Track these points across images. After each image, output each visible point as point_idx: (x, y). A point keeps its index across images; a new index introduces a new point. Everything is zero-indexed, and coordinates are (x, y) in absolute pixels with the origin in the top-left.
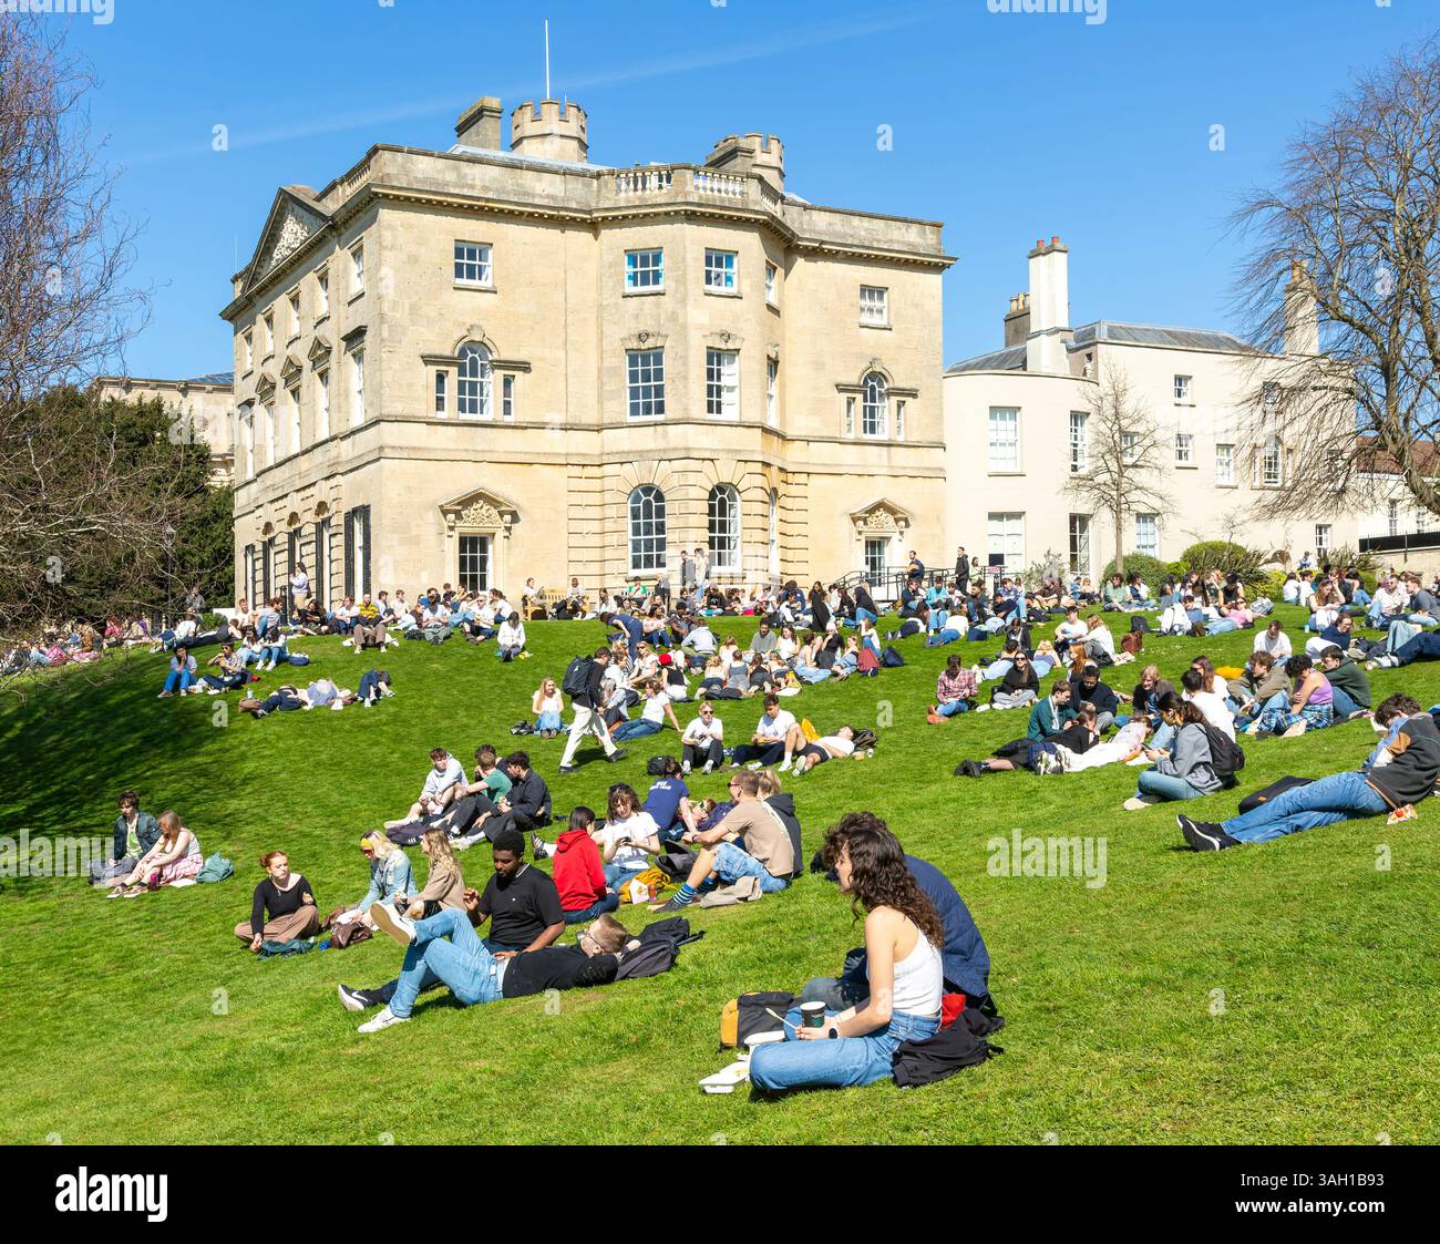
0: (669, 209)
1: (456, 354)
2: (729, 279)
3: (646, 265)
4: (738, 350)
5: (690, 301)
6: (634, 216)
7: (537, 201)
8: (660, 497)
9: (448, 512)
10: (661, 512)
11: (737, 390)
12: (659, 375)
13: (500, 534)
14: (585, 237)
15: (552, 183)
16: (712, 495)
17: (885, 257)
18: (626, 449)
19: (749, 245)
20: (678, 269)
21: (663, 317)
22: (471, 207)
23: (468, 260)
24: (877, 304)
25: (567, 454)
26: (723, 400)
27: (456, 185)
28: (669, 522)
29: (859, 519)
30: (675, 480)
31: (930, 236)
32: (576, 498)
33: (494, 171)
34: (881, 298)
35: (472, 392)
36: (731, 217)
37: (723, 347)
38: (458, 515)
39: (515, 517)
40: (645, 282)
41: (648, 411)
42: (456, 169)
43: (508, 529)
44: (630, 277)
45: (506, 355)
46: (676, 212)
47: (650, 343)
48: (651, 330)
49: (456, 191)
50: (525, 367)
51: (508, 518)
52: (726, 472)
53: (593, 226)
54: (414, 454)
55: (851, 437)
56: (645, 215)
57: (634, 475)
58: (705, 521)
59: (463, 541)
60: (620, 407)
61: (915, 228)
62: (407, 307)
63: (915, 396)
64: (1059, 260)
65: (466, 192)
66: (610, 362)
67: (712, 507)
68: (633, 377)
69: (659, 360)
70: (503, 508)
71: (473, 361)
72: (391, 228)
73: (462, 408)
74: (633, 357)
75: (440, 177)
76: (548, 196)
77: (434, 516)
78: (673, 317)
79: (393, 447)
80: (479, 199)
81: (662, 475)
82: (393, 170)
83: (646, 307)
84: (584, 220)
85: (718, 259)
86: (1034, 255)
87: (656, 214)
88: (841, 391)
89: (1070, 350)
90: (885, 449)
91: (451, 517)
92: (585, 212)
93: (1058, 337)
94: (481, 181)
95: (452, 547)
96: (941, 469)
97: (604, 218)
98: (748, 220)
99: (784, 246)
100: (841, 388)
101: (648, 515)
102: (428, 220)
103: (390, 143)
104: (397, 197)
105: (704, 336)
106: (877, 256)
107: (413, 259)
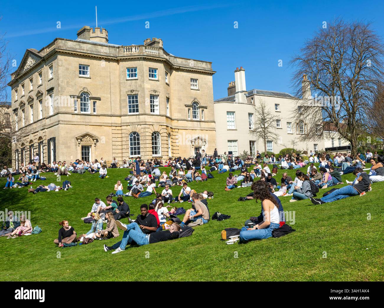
0: (139, 57)
1: (80, 95)
2: (155, 76)
3: (132, 72)
4: (158, 95)
5: (145, 81)
6: (129, 59)
7: (102, 54)
8: (138, 135)
9: (79, 139)
10: (138, 139)
11: (158, 106)
12: (137, 101)
13: (93, 145)
14: (115, 64)
15: (106, 49)
16: (153, 135)
17: (197, 71)
18: (128, 122)
19: (160, 67)
20: (141, 73)
21: (137, 86)
22: (84, 55)
23: (83, 69)
24: (195, 83)
25: (111, 123)
26: (155, 108)
27: (79, 49)
28: (141, 142)
30: (142, 130)
31: (209, 66)
32: (114, 136)
33: (90, 46)
34: (196, 82)
35: (85, 106)
36: (155, 59)
37: (154, 94)
38: (81, 140)
39: (97, 141)
40: (132, 76)
41: (134, 112)
42: (79, 45)
43: (95, 144)
44: (128, 75)
45: (94, 96)
46: (141, 58)
47: (134, 93)
48: (134, 89)
49: (79, 51)
50: (99, 99)
51: (95, 141)
52: (157, 128)
53: (117, 61)
54: (68, 123)
55: (189, 119)
56: (132, 58)
57: (130, 129)
58: (151, 142)
59: (83, 147)
60: (126, 110)
61: (204, 64)
62: (66, 82)
63: (206, 108)
64: (243, 73)
65: (82, 51)
66: (124, 98)
67: (153, 138)
68: (130, 102)
69: (137, 97)
70: (94, 138)
71: (85, 97)
72: (61, 60)
73: (82, 110)
74: (130, 96)
75: (75, 47)
76: (105, 53)
77: (74, 140)
78: (140, 86)
79: (62, 121)
80: (86, 53)
81: (138, 129)
82: (62, 44)
83: (133, 83)
84: (115, 59)
85: (152, 72)
86: (236, 71)
87: (135, 58)
88: (186, 107)
89: (247, 97)
90: (199, 123)
91: (79, 140)
92: (115, 57)
93: (243, 93)
94: (86, 48)
95: (79, 149)
96: (214, 128)
97: (121, 59)
98: (160, 60)
99: (170, 68)
100: (186, 106)
101: (135, 140)
102: (71, 58)
103: (61, 38)
104: (63, 52)
105: (149, 91)
106: (195, 71)
107: (67, 69)
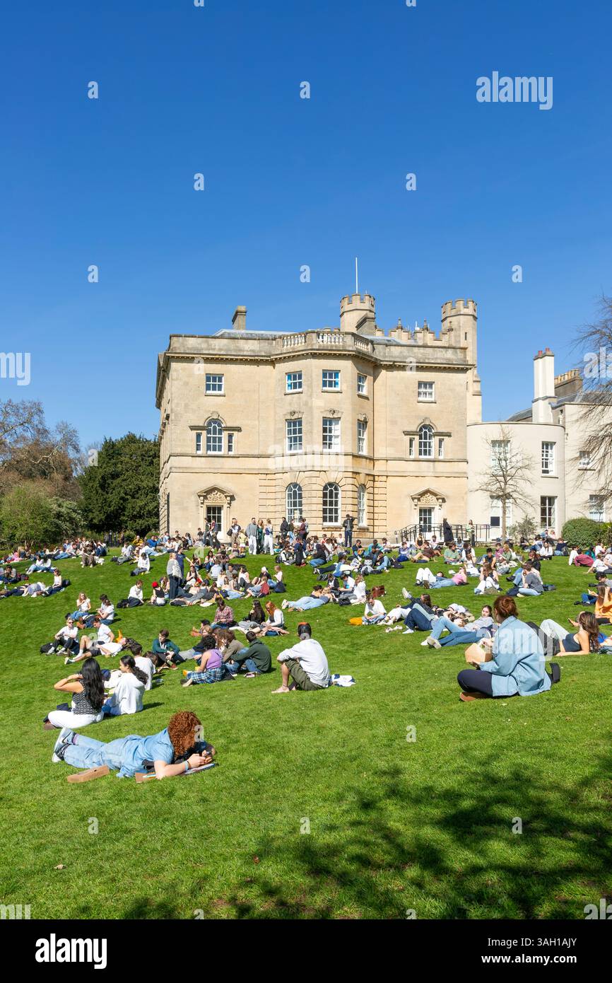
0: (303, 352)
1: (206, 425)
2: (336, 384)
3: (295, 378)
4: (340, 418)
5: (315, 395)
6: (289, 357)
7: (245, 353)
8: (300, 489)
9: (201, 496)
10: (300, 496)
11: (340, 437)
12: (300, 431)
13: (226, 506)
14: (269, 368)
15: (253, 344)
16: (325, 488)
17: (431, 367)
19: (347, 369)
20: (308, 380)
21: (301, 404)
22: (212, 358)
23: (213, 382)
24: (428, 390)
25: (259, 469)
26: (332, 442)
27: (206, 350)
28: (304, 501)
29: (415, 498)
30: (306, 481)
31: (459, 354)
32: (263, 489)
33: (225, 341)
34: (431, 387)
35: (215, 441)
36: (335, 354)
37: (331, 416)
38: (205, 497)
39: (232, 498)
40: (295, 387)
41: (295, 448)
42: (207, 342)
43: (230, 504)
44: (288, 385)
45: (227, 424)
46: (307, 354)
47: (296, 416)
48: (296, 410)
49: (207, 352)
50: (239, 429)
51: (229, 498)
52: (332, 478)
53: (272, 363)
54: (184, 470)
55: (412, 457)
56: (294, 356)
57: (288, 479)
58: (321, 501)
59: (208, 509)
60: (284, 446)
61: (450, 351)
62: (183, 405)
63: (450, 436)
64: (549, 361)
65: (211, 352)
66: (281, 426)
67: (325, 494)
68: (289, 431)
69: (300, 424)
70: (227, 494)
71: (214, 427)
72: (176, 370)
73: (209, 449)
74: (289, 422)
75: (199, 346)
76: (250, 351)
77: (194, 498)
78: (306, 404)
79: (175, 468)
80: (215, 355)
81: (302, 479)
82: (180, 345)
83: (294, 399)
84: (267, 360)
85: (330, 378)
86: (537, 358)
87: (298, 355)
88: (406, 435)
89: (553, 408)
90: (432, 463)
91: (202, 498)
92: (267, 356)
93: (547, 401)
94: (218, 346)
95: (203, 513)
96: (465, 473)
97: (276, 359)
98: (345, 355)
99: (369, 365)
100: (407, 433)
103: (176, 333)
104: (178, 357)
105: (322, 412)
106: (427, 367)
107: (186, 384)
